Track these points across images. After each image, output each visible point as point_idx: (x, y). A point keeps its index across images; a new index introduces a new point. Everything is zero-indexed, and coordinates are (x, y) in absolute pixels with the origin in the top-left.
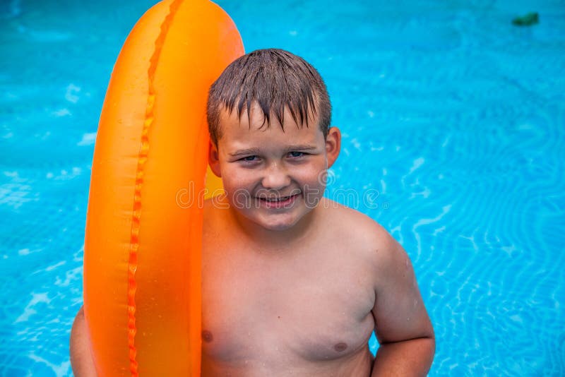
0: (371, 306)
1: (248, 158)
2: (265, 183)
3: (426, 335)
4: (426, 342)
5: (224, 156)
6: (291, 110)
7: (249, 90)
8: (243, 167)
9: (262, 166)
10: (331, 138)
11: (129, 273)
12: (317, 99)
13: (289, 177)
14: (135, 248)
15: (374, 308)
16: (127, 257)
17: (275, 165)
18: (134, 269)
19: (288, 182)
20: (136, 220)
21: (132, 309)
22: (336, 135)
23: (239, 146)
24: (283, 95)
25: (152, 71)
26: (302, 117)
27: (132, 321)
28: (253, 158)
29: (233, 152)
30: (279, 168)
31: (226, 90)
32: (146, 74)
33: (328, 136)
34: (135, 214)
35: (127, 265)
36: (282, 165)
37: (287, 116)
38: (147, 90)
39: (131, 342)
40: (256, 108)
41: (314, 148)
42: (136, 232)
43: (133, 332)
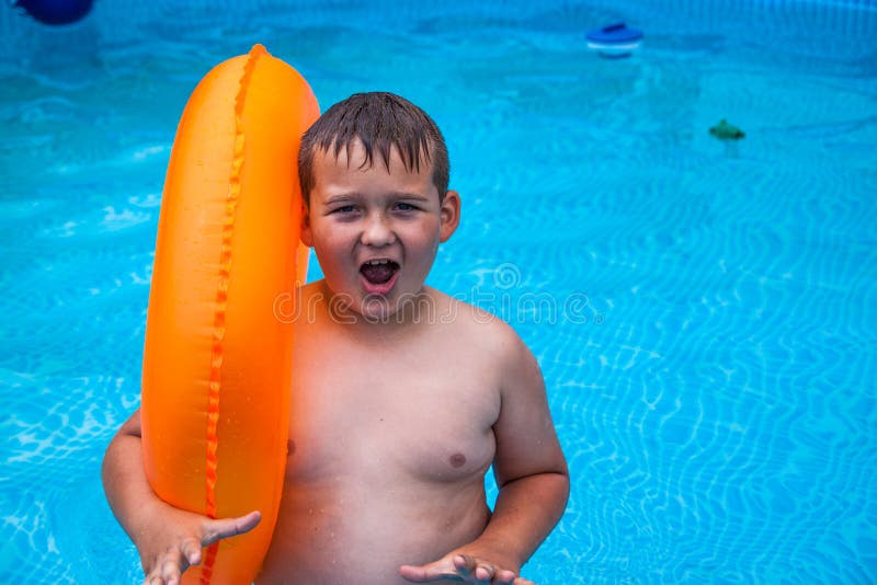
0: (493, 419)
1: (345, 209)
2: (365, 239)
3: (558, 469)
4: (559, 478)
5: (317, 208)
6: (399, 147)
7: (350, 124)
8: (340, 220)
9: (362, 219)
10: (449, 206)
11: (215, 339)
12: (432, 146)
13: (394, 234)
14: (222, 307)
15: (496, 423)
16: (212, 319)
17: (376, 214)
18: (220, 333)
19: (393, 239)
20: (224, 274)
21: (216, 386)
22: (455, 200)
23: (334, 191)
24: (390, 131)
25: (239, 109)
26: (412, 161)
27: (214, 401)
28: (351, 208)
29: (328, 199)
30: (382, 221)
31: (322, 130)
32: (232, 111)
33: (444, 200)
34: (223, 267)
35: (212, 329)
36: (385, 217)
37: (394, 154)
38: (233, 130)
39: (212, 430)
40: (358, 144)
41: (424, 200)
42: (225, 288)
43: (215, 417)
